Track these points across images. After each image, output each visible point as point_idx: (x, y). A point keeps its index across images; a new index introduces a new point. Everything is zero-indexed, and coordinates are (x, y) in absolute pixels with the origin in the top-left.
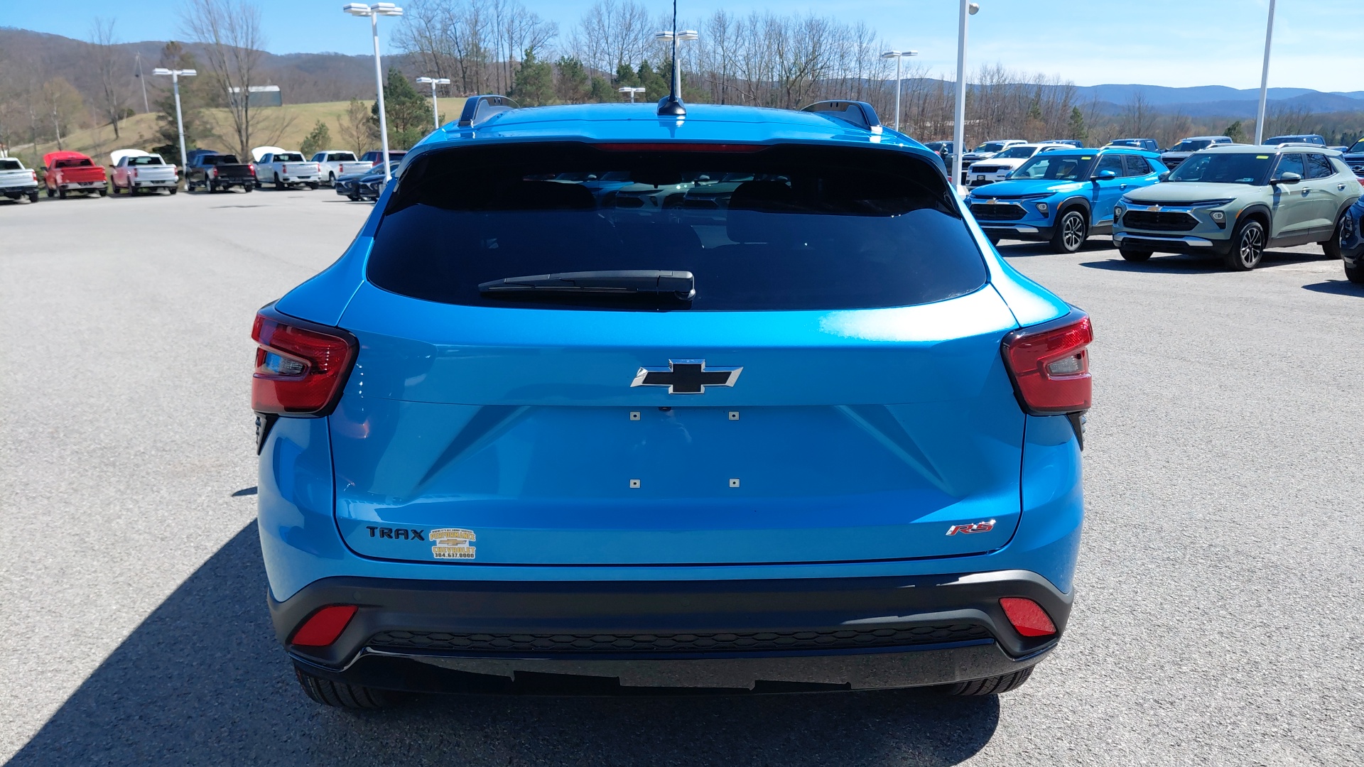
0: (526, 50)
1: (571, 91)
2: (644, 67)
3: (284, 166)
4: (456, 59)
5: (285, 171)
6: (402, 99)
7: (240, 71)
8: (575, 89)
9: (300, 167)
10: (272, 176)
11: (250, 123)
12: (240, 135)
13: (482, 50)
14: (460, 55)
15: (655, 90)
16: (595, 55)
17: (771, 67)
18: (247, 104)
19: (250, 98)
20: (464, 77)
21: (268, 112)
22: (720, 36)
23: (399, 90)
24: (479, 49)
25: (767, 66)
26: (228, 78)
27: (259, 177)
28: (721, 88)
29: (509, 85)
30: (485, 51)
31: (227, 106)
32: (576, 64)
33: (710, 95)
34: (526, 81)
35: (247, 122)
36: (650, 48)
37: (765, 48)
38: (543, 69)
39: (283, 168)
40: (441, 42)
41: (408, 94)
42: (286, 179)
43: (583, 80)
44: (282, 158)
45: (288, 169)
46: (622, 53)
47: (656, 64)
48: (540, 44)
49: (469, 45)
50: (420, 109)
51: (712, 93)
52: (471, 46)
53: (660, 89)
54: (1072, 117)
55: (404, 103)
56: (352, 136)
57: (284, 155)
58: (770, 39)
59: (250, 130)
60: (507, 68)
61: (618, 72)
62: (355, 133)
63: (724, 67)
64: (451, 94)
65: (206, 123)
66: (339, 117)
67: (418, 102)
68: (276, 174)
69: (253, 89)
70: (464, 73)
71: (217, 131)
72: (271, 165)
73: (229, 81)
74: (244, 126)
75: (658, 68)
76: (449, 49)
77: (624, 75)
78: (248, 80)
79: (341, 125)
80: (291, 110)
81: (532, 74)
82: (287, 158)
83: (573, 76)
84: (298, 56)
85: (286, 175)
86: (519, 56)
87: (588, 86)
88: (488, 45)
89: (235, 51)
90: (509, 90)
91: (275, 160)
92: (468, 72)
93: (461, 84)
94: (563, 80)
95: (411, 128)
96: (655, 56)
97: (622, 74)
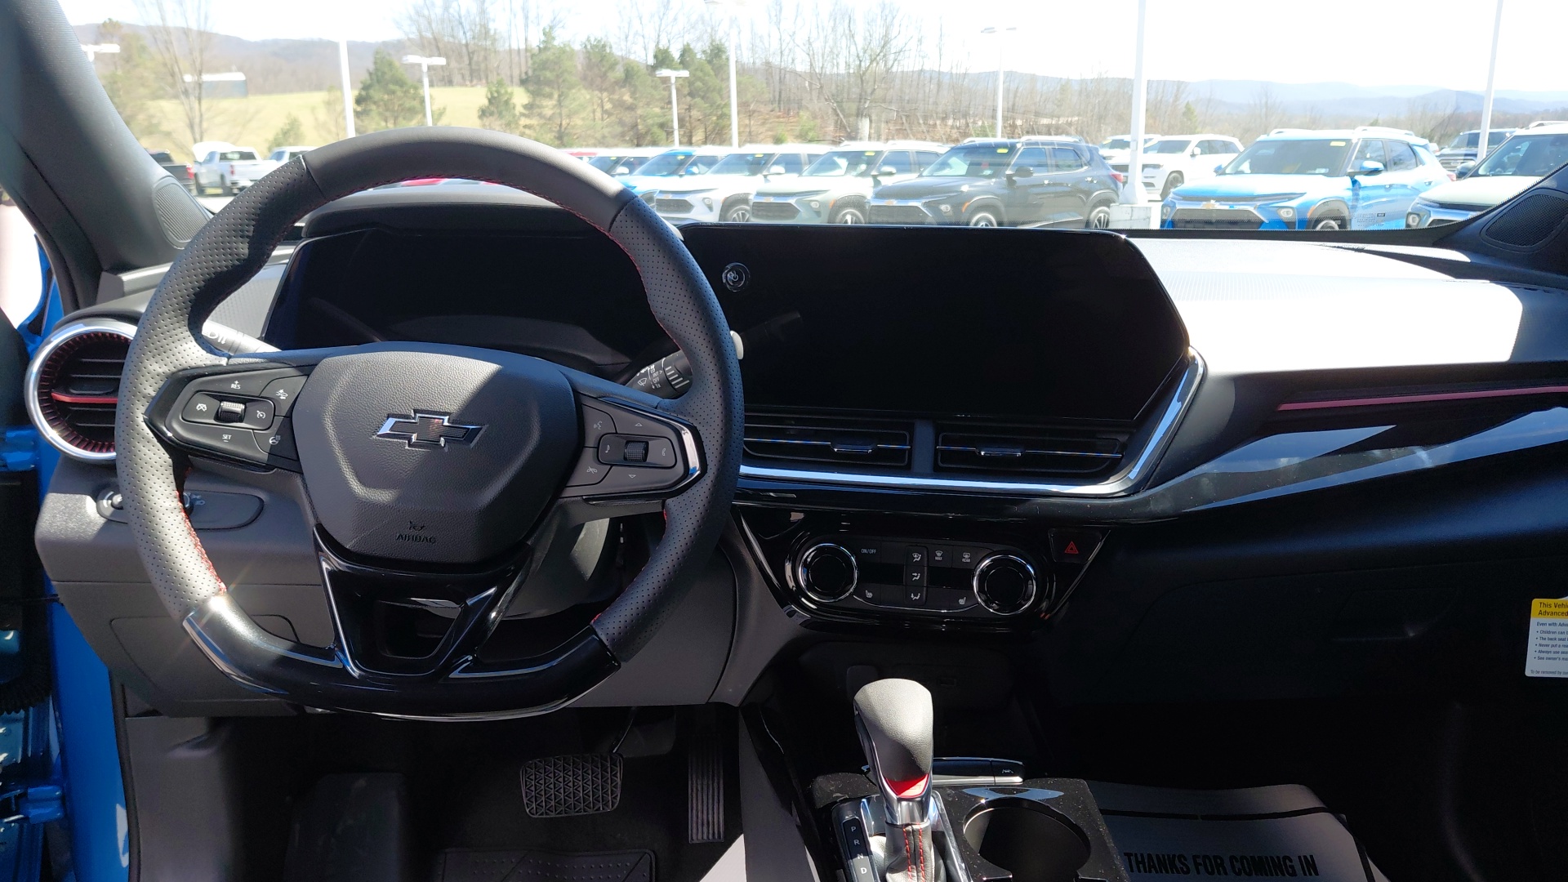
0: (544, 29)
1: (599, 79)
2: (686, 51)
3: (232, 166)
4: (460, 44)
5: (232, 173)
6: (392, 87)
7: (191, 53)
8: (604, 76)
9: (253, 168)
10: (217, 179)
11: (205, 116)
12: (193, 132)
13: (492, 32)
14: (466, 37)
15: (700, 79)
16: (626, 38)
17: (836, 52)
18: (200, 94)
19: (204, 86)
20: (470, 64)
21: (226, 104)
22: (776, 15)
23: (387, 77)
24: (487, 32)
25: (831, 52)
26: (177, 62)
27: (203, 181)
28: (778, 78)
29: (524, 70)
30: (495, 33)
31: (176, 97)
32: (604, 46)
33: (765, 85)
34: (544, 65)
35: (201, 115)
36: (692, 30)
37: (830, 30)
38: (565, 52)
39: (230, 169)
40: (443, 21)
41: (400, 83)
42: (234, 183)
43: (612, 67)
44: (230, 156)
45: (237, 169)
46: (659, 36)
47: (700, 48)
48: (560, 26)
49: (475, 25)
50: (415, 100)
51: (767, 83)
52: (478, 27)
53: (707, 78)
54: (1184, 114)
55: (393, 92)
56: (329, 132)
57: (233, 153)
58: (835, 20)
59: (205, 125)
60: (522, 53)
61: (655, 57)
62: (333, 129)
63: (781, 52)
64: (455, 83)
65: (151, 117)
66: (313, 109)
67: (412, 91)
68: (222, 177)
69: (206, 77)
70: (470, 59)
71: (165, 127)
72: (218, 166)
73: (178, 66)
74: (197, 120)
75: (704, 52)
76: (453, 30)
77: (663, 60)
78: (202, 64)
79: (316, 119)
80: (256, 101)
81: (551, 58)
82: (237, 156)
83: (601, 61)
84: (276, 42)
85: (235, 178)
86: (536, 40)
87: (619, 73)
88: (498, 25)
89: (186, 32)
90: (524, 77)
91: (221, 159)
92: (475, 58)
93: (467, 73)
94: (590, 65)
95: (404, 122)
96: (699, 39)
97: (660, 58)
